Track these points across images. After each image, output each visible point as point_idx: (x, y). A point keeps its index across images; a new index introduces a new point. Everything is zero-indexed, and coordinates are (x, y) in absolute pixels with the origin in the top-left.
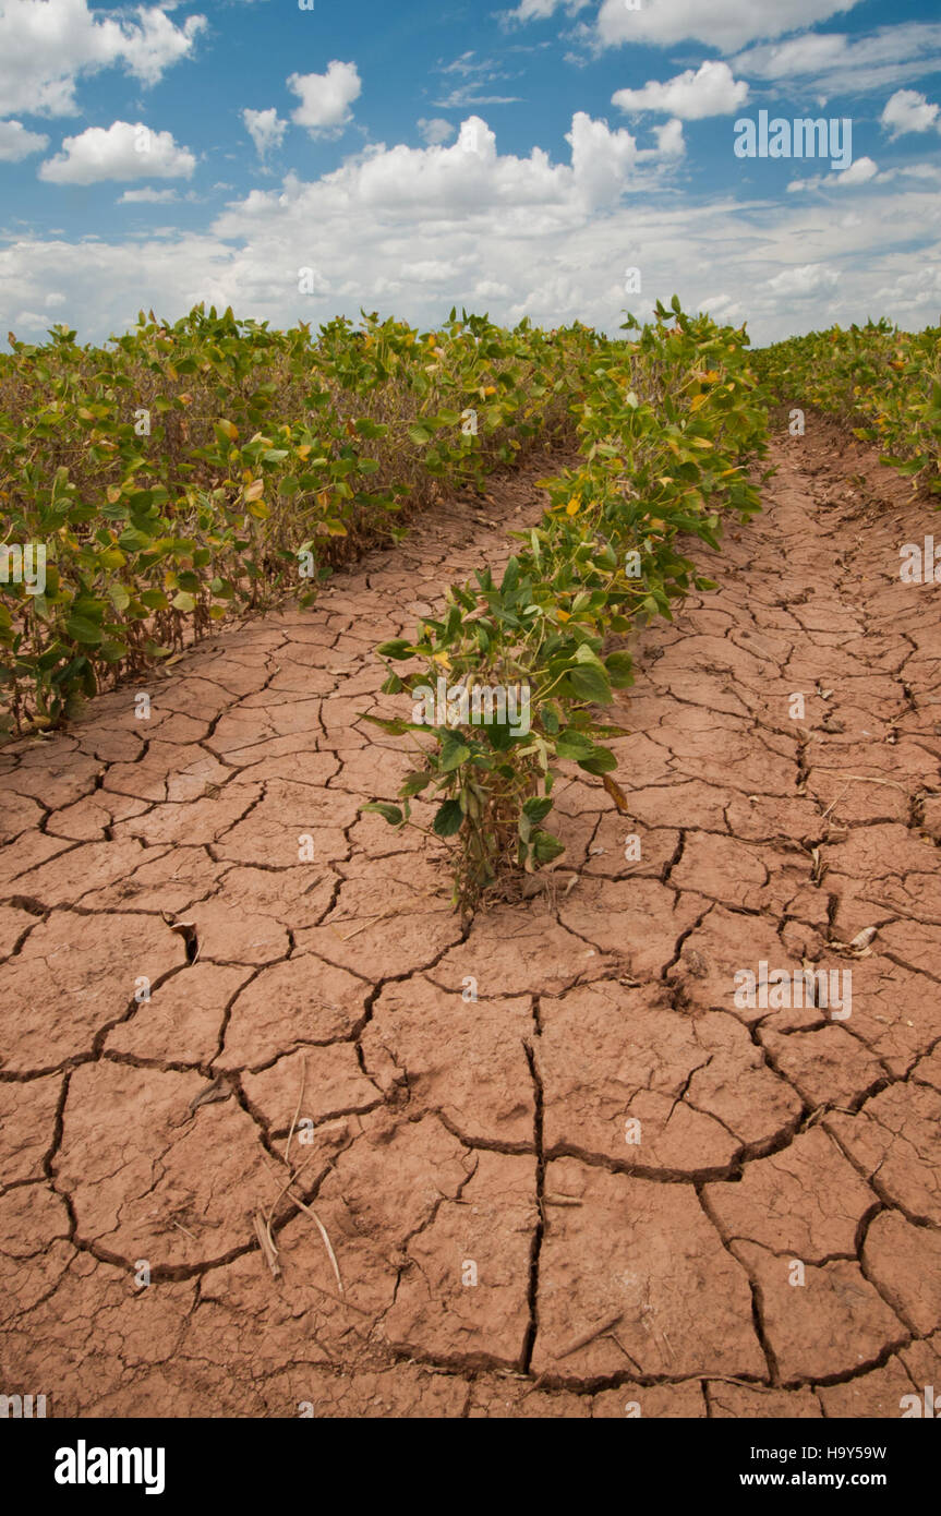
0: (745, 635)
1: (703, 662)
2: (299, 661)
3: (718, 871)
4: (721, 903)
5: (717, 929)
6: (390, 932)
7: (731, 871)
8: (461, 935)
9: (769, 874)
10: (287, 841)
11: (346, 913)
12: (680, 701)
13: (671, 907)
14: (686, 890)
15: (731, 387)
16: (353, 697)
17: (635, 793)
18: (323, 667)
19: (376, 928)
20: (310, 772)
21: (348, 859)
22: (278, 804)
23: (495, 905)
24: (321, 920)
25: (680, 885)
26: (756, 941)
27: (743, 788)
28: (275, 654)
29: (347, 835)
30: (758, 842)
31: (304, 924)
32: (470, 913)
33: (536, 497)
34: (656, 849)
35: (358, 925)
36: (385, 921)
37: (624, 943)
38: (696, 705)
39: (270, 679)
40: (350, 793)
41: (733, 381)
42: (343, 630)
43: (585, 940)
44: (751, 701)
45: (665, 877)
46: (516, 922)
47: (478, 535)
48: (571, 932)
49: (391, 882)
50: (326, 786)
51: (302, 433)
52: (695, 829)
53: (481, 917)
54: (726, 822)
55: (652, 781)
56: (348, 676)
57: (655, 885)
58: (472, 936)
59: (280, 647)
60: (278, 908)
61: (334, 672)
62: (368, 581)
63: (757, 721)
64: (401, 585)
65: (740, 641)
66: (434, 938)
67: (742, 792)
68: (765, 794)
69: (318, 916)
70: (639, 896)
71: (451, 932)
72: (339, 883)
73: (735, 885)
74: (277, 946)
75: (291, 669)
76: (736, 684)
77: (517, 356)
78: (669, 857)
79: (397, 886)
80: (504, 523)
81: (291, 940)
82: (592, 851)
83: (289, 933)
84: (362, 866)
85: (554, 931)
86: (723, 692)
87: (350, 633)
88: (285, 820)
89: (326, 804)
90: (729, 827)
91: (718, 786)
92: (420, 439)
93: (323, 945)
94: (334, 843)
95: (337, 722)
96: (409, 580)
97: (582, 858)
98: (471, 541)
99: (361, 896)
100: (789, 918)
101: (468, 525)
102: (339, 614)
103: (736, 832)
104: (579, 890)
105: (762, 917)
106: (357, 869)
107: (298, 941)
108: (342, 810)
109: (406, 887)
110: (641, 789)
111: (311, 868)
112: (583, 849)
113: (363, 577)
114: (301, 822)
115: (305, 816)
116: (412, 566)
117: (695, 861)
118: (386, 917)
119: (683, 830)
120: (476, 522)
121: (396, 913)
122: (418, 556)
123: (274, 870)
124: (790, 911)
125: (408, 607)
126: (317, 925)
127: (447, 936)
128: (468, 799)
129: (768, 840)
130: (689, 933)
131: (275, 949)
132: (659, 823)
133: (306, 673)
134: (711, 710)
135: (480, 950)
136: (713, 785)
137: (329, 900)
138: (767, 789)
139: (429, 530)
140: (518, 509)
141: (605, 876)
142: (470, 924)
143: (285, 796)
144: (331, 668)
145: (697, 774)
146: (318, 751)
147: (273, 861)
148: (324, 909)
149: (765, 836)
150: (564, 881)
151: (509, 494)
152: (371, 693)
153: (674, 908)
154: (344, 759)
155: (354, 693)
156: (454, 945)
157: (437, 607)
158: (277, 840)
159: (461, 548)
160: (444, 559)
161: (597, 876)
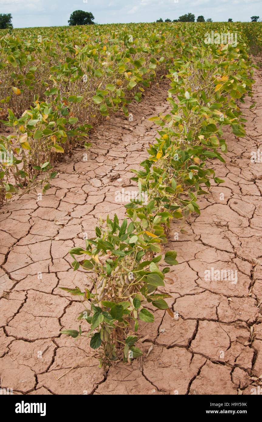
0: (236, 203)
1: (216, 220)
2: (43, 218)
3: (211, 342)
4: (210, 359)
5: (206, 375)
6: (75, 377)
7: (216, 342)
8: (103, 377)
9: (231, 342)
10: (36, 325)
11: (58, 366)
12: (204, 244)
13: (189, 363)
14: (196, 353)
15: (232, 81)
16: (64, 240)
17: (181, 298)
18: (53, 221)
19: (70, 374)
20: (45, 286)
21: (59, 336)
22: (32, 304)
23: (118, 362)
24: (48, 369)
25: (195, 350)
26: (221, 380)
27: (226, 294)
28: (33, 215)
29: (60, 320)
30: (229, 323)
31: (42, 371)
32: (107, 367)
33: (152, 110)
34: (186, 330)
35: (62, 372)
36: (74, 370)
37: (167, 385)
38: (211, 246)
39: (31, 228)
40: (61, 297)
41: (233, 78)
42: (62, 198)
43: (152, 383)
44: (235, 243)
45: (188, 347)
46: (125, 373)
47: (124, 135)
48: (147, 380)
49: (77, 349)
50: (52, 294)
51: (44, 108)
52: (203, 319)
53: (112, 369)
54: (217, 314)
55: (188, 292)
56: (63, 225)
57: (183, 351)
58: (108, 378)
59: (35, 210)
60: (31, 362)
61: (58, 223)
62: (74, 167)
63: (236, 254)
64: (88, 169)
65: (233, 206)
66: (93, 380)
67: (225, 296)
68: (235, 296)
69: (47, 366)
70: (177, 357)
71: (100, 376)
72: (56, 349)
73: (216, 349)
74: (30, 382)
75: (39, 222)
76: (229, 232)
77: (143, 51)
78: (191, 336)
79: (79, 351)
80: (137, 127)
81: (37, 380)
82: (161, 330)
83: (36, 376)
84: (65, 340)
85: (140, 378)
86: (223, 238)
87: (65, 199)
88: (36, 313)
89: (51, 304)
90: (218, 317)
91: (216, 293)
92: (98, 101)
93: (49, 382)
94: (54, 326)
95: (57, 256)
96: (92, 166)
97: (155, 334)
98: (121, 140)
99: (65, 357)
100: (236, 366)
101: (120, 130)
102: (61, 189)
103: (220, 319)
104: (153, 353)
105: (225, 366)
106: (63, 341)
107: (39, 380)
108: (58, 307)
109: (82, 351)
110: (184, 296)
111: (45, 340)
112: (157, 329)
113: (72, 164)
114: (41, 315)
115: (43, 311)
116: (94, 156)
117: (202, 337)
118: (74, 368)
119: (198, 320)
120: (124, 128)
121: (78, 367)
122: (97, 151)
123: (30, 341)
124: (237, 362)
125: (91, 181)
126: (47, 371)
127: (98, 378)
128: (104, 332)
129: (233, 322)
130: (195, 378)
131: (30, 384)
132: (189, 317)
133: (45, 224)
134: (217, 249)
135: (111, 386)
136: (214, 293)
137: (52, 359)
138: (236, 293)
139: (102, 135)
140: (143, 118)
141: (164, 345)
142: (107, 372)
143: (35, 300)
144: (56, 221)
145: (207, 287)
146: (49, 273)
147: (29, 337)
148: (49, 363)
149: (232, 320)
150: (147, 348)
151: (139, 110)
152: (72, 239)
153: (190, 363)
154: (60, 278)
155: (65, 238)
156: (100, 383)
157: (104, 181)
158: (31, 324)
159: (117, 144)
160: (108, 152)
161: (161, 345)
